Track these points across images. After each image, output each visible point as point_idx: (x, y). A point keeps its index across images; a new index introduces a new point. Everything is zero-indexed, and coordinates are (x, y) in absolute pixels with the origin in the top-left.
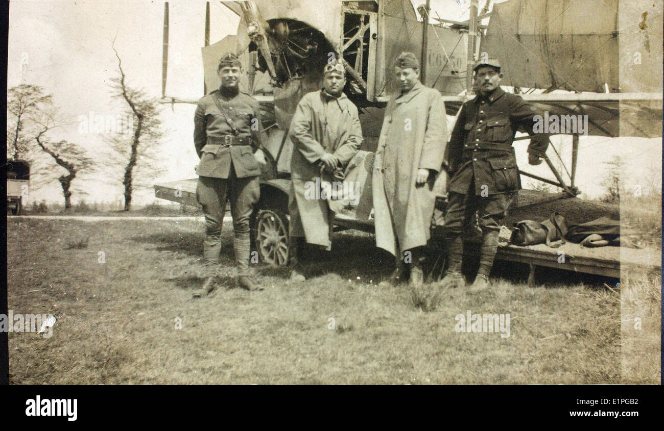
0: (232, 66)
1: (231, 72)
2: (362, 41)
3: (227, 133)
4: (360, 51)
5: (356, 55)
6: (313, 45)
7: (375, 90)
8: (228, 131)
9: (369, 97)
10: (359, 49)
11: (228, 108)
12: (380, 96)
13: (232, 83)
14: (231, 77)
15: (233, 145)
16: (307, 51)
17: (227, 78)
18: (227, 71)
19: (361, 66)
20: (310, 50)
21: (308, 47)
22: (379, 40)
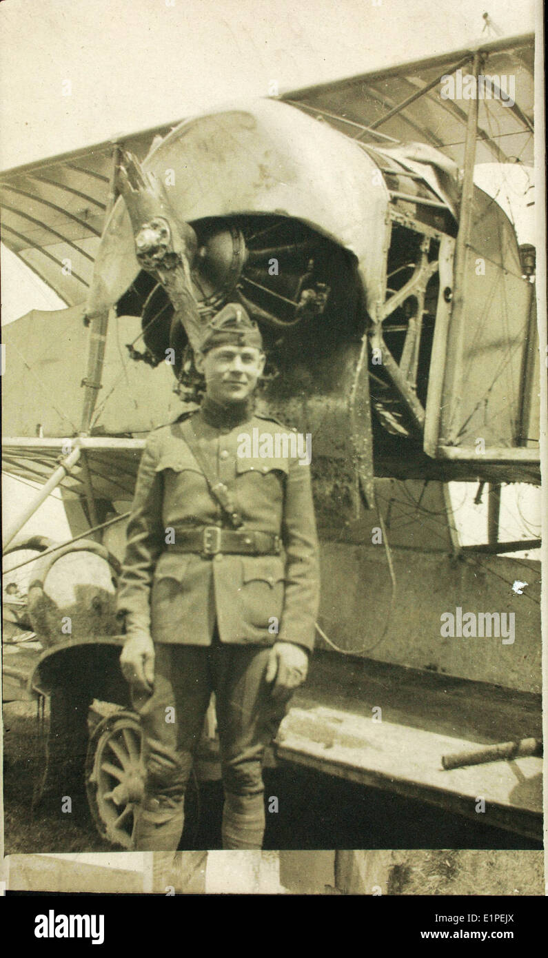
0: (242, 345)
1: (238, 359)
2: (421, 301)
3: (211, 521)
4: (415, 325)
5: (404, 334)
6: (318, 290)
7: (441, 431)
8: (214, 516)
9: (428, 446)
10: (412, 321)
11: (218, 455)
12: (451, 444)
13: (237, 389)
14: (236, 374)
15: (225, 553)
16: (302, 303)
17: (226, 376)
18: (230, 356)
19: (416, 363)
20: (311, 304)
21: (305, 294)
22: (457, 304)
